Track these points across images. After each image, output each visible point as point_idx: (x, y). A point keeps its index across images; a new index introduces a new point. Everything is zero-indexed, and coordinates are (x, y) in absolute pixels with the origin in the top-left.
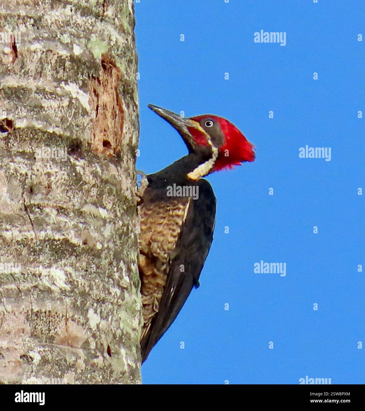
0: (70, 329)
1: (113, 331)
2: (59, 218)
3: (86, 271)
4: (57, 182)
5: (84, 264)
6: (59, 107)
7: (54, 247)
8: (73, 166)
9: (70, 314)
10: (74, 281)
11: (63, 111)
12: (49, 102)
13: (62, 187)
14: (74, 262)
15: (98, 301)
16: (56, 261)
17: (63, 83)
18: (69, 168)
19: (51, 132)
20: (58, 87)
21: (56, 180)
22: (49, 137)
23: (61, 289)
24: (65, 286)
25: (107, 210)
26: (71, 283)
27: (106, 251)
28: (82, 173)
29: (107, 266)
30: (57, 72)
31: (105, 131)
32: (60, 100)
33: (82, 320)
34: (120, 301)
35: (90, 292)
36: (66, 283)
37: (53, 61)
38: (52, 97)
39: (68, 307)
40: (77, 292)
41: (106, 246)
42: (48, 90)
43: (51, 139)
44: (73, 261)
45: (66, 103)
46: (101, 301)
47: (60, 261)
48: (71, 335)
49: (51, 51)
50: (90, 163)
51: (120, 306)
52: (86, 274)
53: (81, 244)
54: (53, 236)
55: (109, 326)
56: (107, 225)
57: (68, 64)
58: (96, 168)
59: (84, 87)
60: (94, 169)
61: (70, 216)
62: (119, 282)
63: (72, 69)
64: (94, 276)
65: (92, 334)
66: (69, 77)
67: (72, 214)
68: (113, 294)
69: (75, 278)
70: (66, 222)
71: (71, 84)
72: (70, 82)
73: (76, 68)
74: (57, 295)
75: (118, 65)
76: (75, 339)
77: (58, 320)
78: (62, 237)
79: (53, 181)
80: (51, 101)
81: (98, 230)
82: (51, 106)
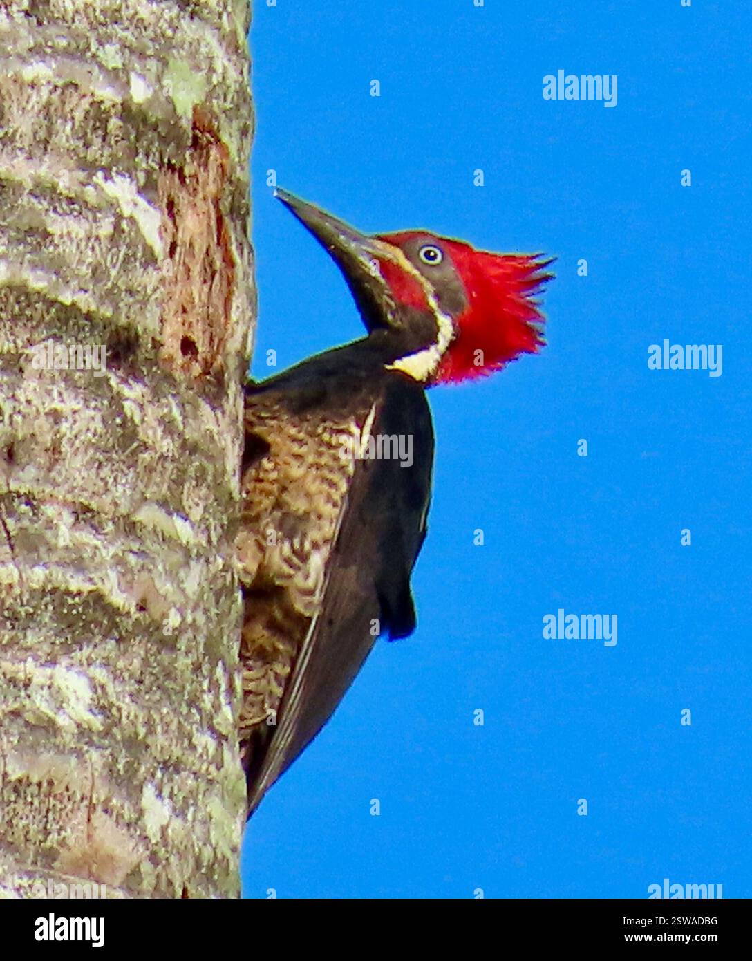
0: (98, 835)
1: (197, 849)
2: (77, 534)
3: (140, 682)
4: (76, 437)
5: (137, 663)
6: (89, 239)
7: (65, 611)
8: (116, 400)
9: (101, 794)
10: (112, 704)
11: (97, 248)
12: (64, 224)
13: (86, 452)
14: (113, 655)
15: (165, 765)
16: (68, 650)
17: (100, 174)
18: (106, 402)
19: (68, 302)
20: (88, 184)
21: (74, 432)
22: (62, 316)
23: (79, 725)
24: (88, 716)
25: (193, 526)
26: (104, 710)
27: (190, 634)
28: (137, 420)
29: (188, 674)
30: (87, 146)
31: (184, 311)
32: (90, 218)
33: (128, 814)
34: (212, 768)
35: (149, 741)
36: (91, 710)
37: (79, 115)
38: (72, 211)
39: (96, 774)
40: (119, 737)
41: (189, 619)
42: (65, 192)
43: (66, 323)
44: (110, 653)
45: (106, 229)
46: (172, 766)
47: (78, 648)
48: (101, 852)
49: (76, 86)
50: (157, 395)
51: (211, 782)
52: (139, 691)
53: (133, 610)
54: (67, 582)
55: (188, 835)
56: (193, 563)
57: (114, 123)
58: (171, 410)
59: (148, 189)
60: (166, 410)
61: (106, 531)
62: (212, 718)
63: (123, 139)
64: (157, 696)
65: (148, 853)
66: (115, 160)
67: (110, 527)
68: (200, 750)
69: (113, 699)
70: (96, 547)
71: (118, 179)
72: (117, 173)
73: (132, 137)
74: (68, 740)
75: (225, 138)
76: (110, 860)
77: (70, 807)
78: (87, 587)
79: (65, 435)
80: (70, 220)
81: (172, 574)
82: (69, 233)
